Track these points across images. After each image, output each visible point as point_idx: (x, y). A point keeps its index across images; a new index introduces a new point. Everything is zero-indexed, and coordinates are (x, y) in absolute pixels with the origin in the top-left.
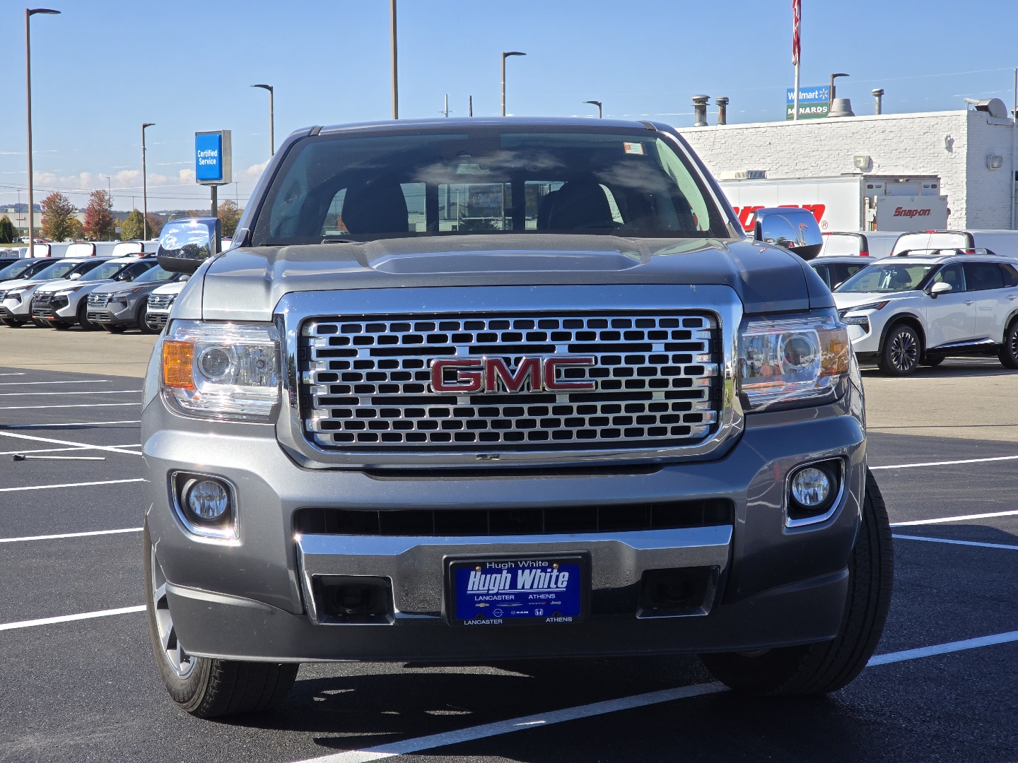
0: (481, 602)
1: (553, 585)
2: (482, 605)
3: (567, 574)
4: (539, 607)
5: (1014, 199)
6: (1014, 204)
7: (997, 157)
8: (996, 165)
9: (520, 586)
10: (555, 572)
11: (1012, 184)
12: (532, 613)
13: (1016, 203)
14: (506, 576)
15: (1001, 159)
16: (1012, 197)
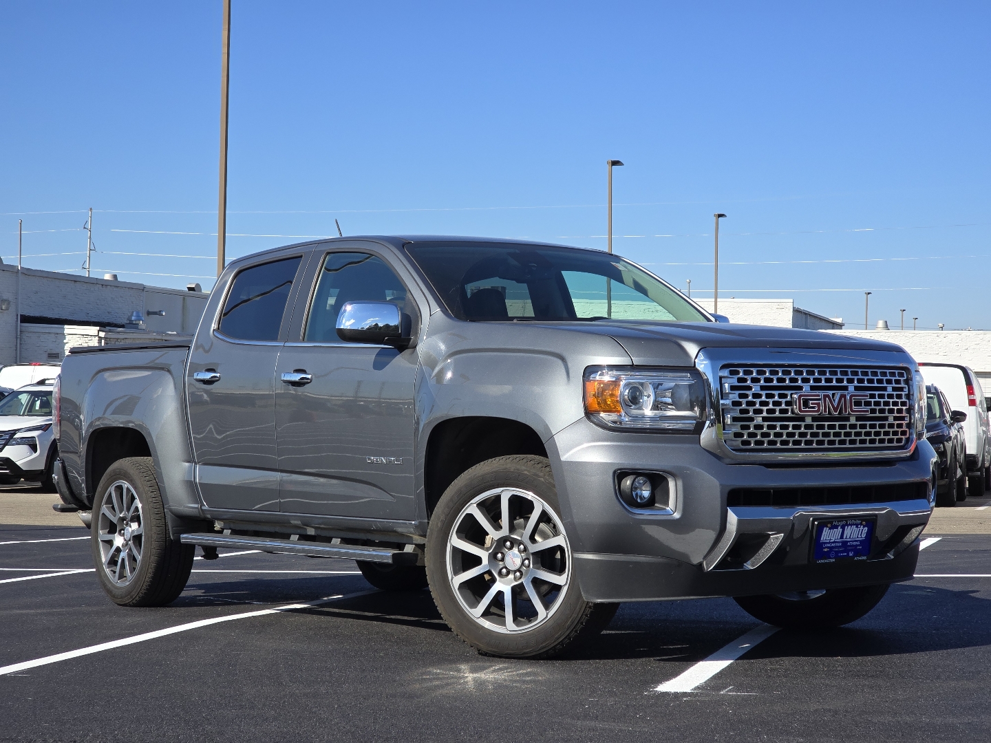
0: (825, 548)
1: (859, 536)
2: (826, 550)
3: (866, 528)
4: (851, 550)
5: (19, 340)
6: (18, 345)
7: (6, 300)
8: (4, 307)
9: (845, 537)
10: (862, 528)
11: (17, 326)
12: (848, 554)
13: (20, 344)
14: (840, 530)
15: (8, 302)
16: (17, 338)
